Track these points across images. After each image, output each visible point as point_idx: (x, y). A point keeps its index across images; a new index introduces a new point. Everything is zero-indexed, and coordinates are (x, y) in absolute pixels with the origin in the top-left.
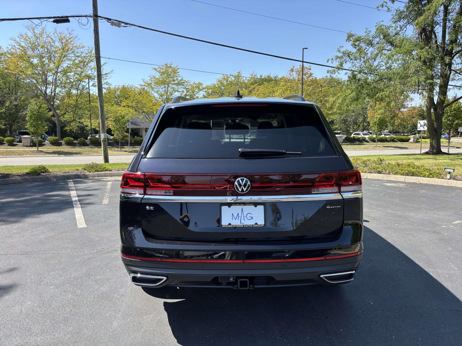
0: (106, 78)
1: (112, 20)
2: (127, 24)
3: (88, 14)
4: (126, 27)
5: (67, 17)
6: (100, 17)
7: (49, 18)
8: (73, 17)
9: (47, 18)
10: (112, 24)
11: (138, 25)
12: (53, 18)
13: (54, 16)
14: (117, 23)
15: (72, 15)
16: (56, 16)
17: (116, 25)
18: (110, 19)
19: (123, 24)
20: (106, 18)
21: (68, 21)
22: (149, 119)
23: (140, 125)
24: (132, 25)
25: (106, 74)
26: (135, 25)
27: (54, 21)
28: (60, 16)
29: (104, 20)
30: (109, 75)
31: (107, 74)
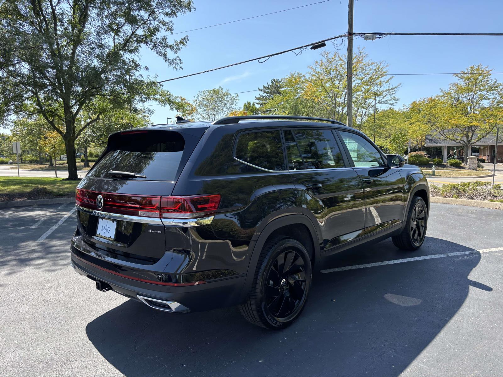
0: (393, 93)
1: (367, 34)
2: (381, 34)
3: (342, 34)
4: (380, 38)
5: (324, 41)
6: (354, 34)
7: (308, 45)
8: (329, 40)
9: (305, 46)
10: (366, 38)
11: (394, 33)
12: (312, 45)
13: (312, 43)
14: (372, 36)
15: (328, 38)
16: (314, 43)
17: (370, 39)
18: (364, 34)
19: (378, 36)
20: (360, 34)
21: (324, 45)
22: (443, 135)
23: (440, 143)
24: (388, 34)
25: (392, 89)
26: (391, 34)
27: (312, 48)
28: (318, 42)
29: (359, 36)
30: (396, 89)
31: (394, 88)
